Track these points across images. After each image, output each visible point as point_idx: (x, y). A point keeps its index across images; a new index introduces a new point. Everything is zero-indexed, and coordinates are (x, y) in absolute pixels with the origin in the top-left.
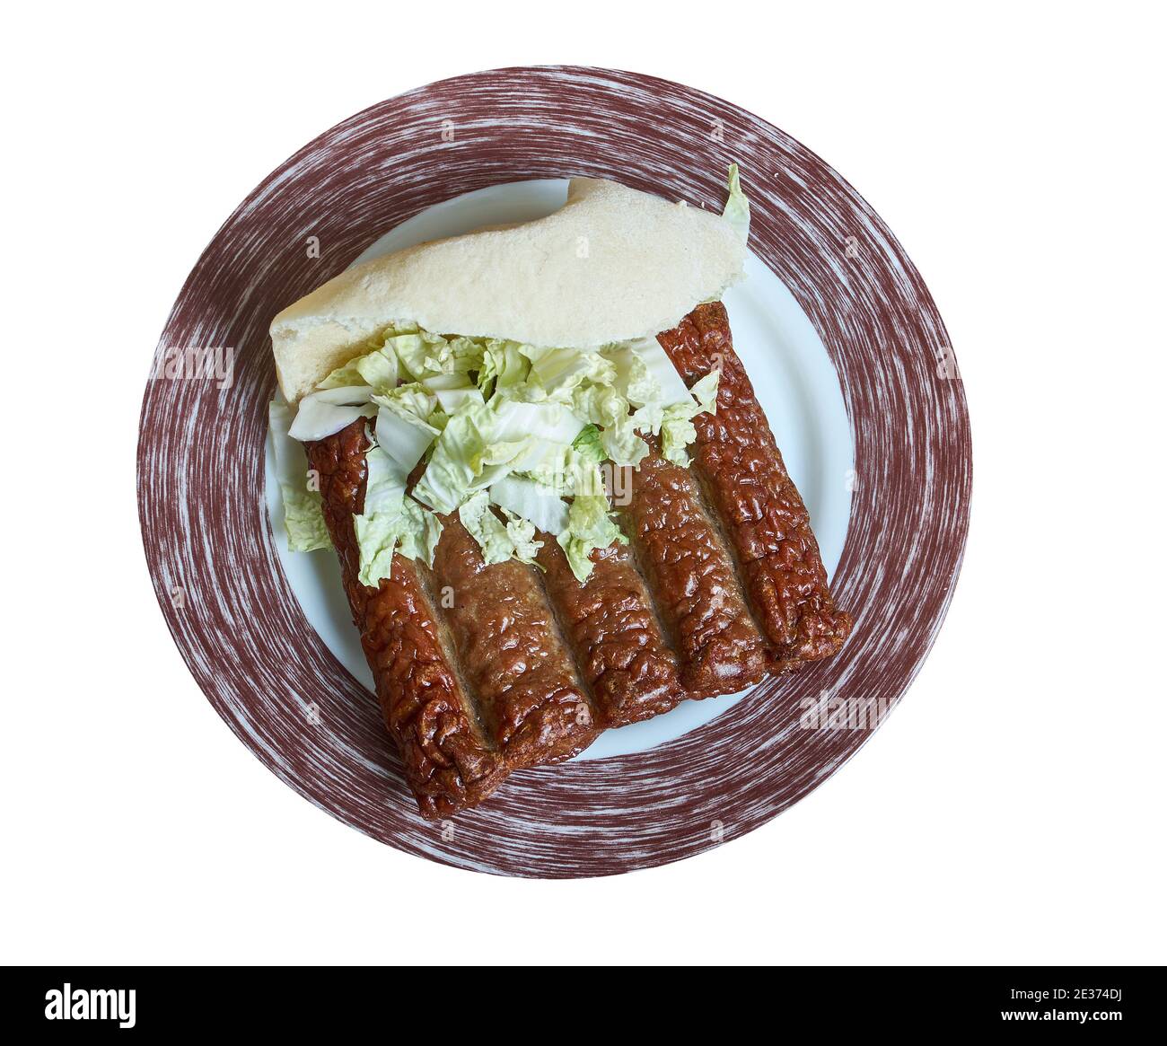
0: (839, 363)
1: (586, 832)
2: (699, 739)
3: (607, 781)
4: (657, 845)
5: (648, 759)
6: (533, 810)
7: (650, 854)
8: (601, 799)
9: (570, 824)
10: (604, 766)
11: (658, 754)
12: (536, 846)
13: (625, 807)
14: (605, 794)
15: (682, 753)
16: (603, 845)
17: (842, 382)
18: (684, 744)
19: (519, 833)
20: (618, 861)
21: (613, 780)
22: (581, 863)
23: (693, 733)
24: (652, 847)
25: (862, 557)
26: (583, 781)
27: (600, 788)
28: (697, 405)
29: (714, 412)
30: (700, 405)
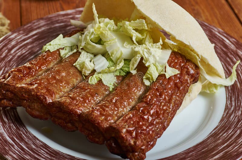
0: (221, 124)
3: (34, 143)
6: (9, 130)
10: (38, 141)
13: (29, 149)
14: (29, 144)
15: (60, 155)
16: (11, 148)
17: (216, 128)
20: (8, 152)
21: (35, 144)
24: (20, 158)
26: (29, 138)
27: (30, 142)
28: (164, 71)
29: (167, 77)
30: (166, 72)
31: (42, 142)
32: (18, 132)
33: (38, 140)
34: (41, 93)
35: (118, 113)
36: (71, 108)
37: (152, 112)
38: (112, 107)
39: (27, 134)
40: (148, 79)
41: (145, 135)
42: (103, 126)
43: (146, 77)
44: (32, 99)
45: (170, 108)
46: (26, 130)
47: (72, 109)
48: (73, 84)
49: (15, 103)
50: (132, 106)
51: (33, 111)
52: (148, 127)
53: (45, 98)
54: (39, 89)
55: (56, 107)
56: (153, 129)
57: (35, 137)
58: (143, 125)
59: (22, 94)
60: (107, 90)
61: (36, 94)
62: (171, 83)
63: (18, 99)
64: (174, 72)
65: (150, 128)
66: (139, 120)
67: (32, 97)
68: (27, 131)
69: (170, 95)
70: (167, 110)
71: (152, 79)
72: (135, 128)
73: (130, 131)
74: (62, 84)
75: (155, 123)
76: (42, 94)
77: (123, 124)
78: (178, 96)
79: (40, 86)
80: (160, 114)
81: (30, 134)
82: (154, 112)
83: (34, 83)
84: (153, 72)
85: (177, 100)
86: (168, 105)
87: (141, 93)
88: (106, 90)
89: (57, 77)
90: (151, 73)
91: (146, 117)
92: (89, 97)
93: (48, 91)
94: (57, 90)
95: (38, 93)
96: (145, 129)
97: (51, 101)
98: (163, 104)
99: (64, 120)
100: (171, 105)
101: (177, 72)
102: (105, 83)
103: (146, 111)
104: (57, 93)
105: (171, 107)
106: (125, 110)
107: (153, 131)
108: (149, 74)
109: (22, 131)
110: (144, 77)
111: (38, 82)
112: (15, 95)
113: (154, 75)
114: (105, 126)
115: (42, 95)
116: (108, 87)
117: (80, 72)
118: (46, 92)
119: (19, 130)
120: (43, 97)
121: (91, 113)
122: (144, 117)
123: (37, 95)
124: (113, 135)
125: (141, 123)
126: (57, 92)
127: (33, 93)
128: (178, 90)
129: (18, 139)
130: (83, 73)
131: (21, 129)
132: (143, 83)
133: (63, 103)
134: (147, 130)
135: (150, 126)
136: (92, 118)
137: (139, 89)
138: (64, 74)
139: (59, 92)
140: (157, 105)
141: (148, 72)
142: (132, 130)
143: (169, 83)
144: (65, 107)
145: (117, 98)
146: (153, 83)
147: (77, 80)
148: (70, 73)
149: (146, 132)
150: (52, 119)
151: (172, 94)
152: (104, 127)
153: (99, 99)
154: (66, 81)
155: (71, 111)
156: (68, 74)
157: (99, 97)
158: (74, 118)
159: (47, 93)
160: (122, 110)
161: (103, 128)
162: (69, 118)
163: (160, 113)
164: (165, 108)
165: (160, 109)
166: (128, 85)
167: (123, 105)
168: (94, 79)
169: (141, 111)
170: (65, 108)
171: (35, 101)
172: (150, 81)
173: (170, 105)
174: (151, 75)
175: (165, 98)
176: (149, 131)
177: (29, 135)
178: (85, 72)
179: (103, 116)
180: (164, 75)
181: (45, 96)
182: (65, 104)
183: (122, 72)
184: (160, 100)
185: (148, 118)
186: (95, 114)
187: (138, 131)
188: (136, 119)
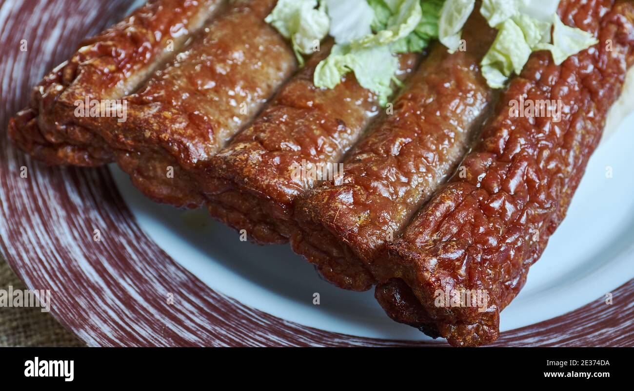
1: (97, 283)
2: (264, 322)
3: (161, 276)
4: (128, 340)
5: (209, 295)
6: (85, 236)
7: (113, 338)
8: (138, 279)
9: (95, 268)
11: (221, 300)
12: (52, 252)
13: (146, 300)
15: (239, 317)
16: (93, 299)
18: (248, 314)
19: (54, 234)
20: (87, 317)
21: (165, 280)
22: (61, 291)
23: (265, 315)
24: (122, 336)
25: (571, 331)
26: (145, 259)
27: (150, 274)
28: (549, 39)
29: (558, 60)
30: (552, 42)
31: (184, 271)
32: (112, 240)
33: (173, 263)
34: (172, 133)
35: (408, 193)
36: (266, 182)
37: (513, 184)
38: (392, 175)
39: (138, 243)
40: (497, 65)
41: (494, 266)
42: (367, 244)
43: (491, 60)
44: (146, 149)
45: (567, 165)
46: (135, 228)
47: (268, 185)
48: (269, 86)
49: (97, 156)
50: (450, 162)
51: (151, 183)
52: (502, 240)
53: (186, 149)
54: (165, 118)
55: (219, 178)
56: (519, 244)
57: (162, 252)
58: (488, 233)
59: (117, 136)
60: (373, 103)
61: (158, 137)
62: (569, 80)
63: (106, 146)
64: (577, 43)
65: (508, 241)
66: (475, 218)
67: (146, 145)
68: (139, 234)
69: (569, 120)
70: (559, 170)
71: (511, 65)
72: (467, 250)
73: (451, 261)
74: (234, 90)
75: (523, 220)
76: (176, 136)
77: (427, 238)
78: (591, 119)
79: (169, 111)
80: (538, 191)
81: (149, 243)
82: (520, 185)
83: (151, 98)
84: (512, 47)
85: (588, 132)
86: (561, 152)
87: (476, 113)
88: (367, 105)
89: (220, 69)
90: (508, 49)
91: (496, 205)
92: (320, 136)
93: (194, 121)
94: (221, 113)
95: (163, 135)
96: (494, 248)
97: (204, 156)
98: (546, 153)
99: (245, 215)
100: (572, 153)
101: (588, 40)
102: (364, 80)
103: (495, 185)
104: (219, 123)
105: (571, 160)
106: (430, 179)
107: (519, 250)
108: (499, 52)
109: (125, 235)
110: (485, 62)
111: (162, 93)
112: (95, 135)
113: (517, 56)
114: (372, 246)
115: (175, 140)
116: (374, 94)
117: (288, 43)
118: (186, 128)
119: (117, 231)
120: (179, 147)
121: (328, 203)
122: (491, 205)
123: (160, 141)
124: (399, 274)
125: (482, 230)
126: (222, 120)
127: (148, 134)
128: (592, 99)
129: (115, 265)
130: (296, 47)
131: (123, 227)
132: (482, 82)
133: (242, 169)
134: (502, 249)
135: (509, 232)
136: (332, 218)
137: (470, 100)
138: (238, 55)
139: (227, 119)
140: (529, 159)
141: (498, 46)
142: (458, 260)
143: (562, 80)
144: (246, 179)
145: (404, 140)
146: (513, 80)
147: (279, 69)
148: (257, 49)
149: (499, 256)
150: (210, 207)
151: (575, 116)
152: (370, 248)
153: (348, 139)
154: (245, 78)
155: (264, 190)
156: (251, 54)
157: (349, 131)
158: (277, 213)
159: (189, 131)
160: (421, 180)
161: (367, 252)
162: (261, 210)
163: (540, 185)
164: (552, 165)
165: (538, 172)
166: (436, 88)
167: (422, 163)
168: (331, 72)
169: (479, 185)
170: (247, 183)
171: (155, 156)
172: (504, 74)
173: (568, 152)
174: (507, 56)
175: (552, 132)
176: (507, 251)
177: (146, 248)
178: (301, 45)
179: (364, 210)
180: (548, 55)
181: (185, 141)
182: (245, 170)
183: (415, 38)
184: (538, 140)
185: (503, 208)
186: (340, 206)
187: (474, 259)
188: (467, 216)
